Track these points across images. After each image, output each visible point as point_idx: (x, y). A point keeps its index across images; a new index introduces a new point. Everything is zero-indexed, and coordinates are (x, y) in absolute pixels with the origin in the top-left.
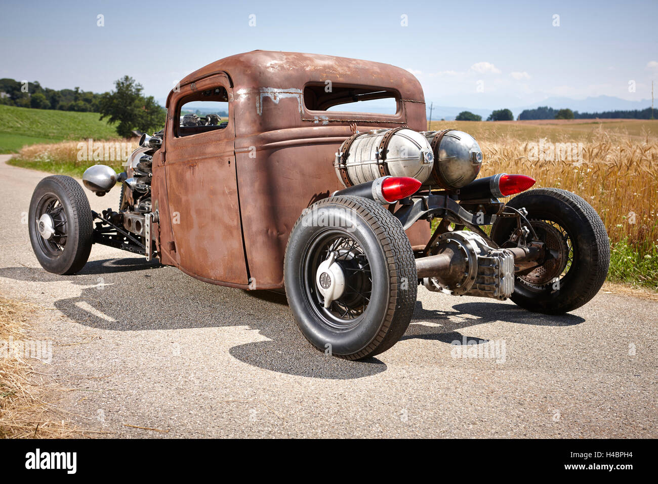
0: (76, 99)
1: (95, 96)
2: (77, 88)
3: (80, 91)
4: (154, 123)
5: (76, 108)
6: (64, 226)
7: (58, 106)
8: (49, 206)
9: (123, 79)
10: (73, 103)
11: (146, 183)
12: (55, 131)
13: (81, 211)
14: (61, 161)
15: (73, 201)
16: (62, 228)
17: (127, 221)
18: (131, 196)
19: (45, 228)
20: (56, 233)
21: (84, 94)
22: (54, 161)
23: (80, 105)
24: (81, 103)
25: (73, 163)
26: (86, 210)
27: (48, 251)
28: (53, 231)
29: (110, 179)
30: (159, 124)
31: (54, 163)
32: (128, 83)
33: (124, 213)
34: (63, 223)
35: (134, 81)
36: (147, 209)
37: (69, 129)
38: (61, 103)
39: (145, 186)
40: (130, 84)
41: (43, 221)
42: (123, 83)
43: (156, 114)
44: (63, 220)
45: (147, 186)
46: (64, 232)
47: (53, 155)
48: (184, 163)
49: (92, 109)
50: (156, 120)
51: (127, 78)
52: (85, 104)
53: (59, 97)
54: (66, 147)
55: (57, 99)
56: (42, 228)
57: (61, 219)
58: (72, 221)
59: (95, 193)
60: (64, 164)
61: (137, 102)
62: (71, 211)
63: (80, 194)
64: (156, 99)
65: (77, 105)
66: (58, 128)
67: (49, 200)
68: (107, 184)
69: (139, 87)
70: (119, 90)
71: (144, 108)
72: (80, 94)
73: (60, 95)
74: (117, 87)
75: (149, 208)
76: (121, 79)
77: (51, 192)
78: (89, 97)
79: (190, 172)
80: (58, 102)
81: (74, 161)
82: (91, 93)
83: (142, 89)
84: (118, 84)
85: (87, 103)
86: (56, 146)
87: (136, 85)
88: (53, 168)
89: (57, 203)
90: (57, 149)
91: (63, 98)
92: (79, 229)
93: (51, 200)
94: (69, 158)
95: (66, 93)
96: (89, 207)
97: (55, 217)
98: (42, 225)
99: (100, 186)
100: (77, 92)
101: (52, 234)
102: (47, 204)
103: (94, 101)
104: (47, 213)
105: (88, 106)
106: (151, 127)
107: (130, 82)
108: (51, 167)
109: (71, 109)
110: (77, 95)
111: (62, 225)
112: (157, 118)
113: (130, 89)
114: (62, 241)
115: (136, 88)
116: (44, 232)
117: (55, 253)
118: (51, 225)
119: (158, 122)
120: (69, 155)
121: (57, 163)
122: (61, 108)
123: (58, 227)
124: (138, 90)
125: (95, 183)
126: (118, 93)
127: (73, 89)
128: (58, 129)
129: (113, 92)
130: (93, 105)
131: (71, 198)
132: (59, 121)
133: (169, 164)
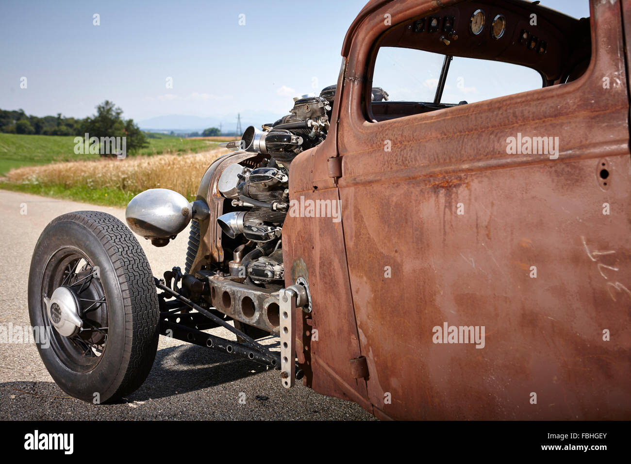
0: (59, 124)
1: (77, 122)
2: (60, 115)
3: (62, 117)
4: (134, 144)
5: (59, 133)
6: (99, 310)
7: (42, 132)
8: (67, 269)
9: (104, 104)
10: (56, 128)
11: (267, 223)
12: (40, 155)
13: (135, 282)
14: (50, 183)
15: (118, 264)
16: (95, 315)
17: (221, 295)
18: (219, 244)
19: (63, 316)
20: (84, 325)
21: (67, 120)
22: (43, 183)
23: (62, 130)
24: (64, 128)
25: (64, 185)
26: (145, 280)
27: (68, 355)
28: (79, 322)
29: (180, 214)
30: (138, 145)
31: (42, 185)
32: (108, 107)
33: (211, 278)
34: (98, 304)
35: (114, 105)
36: (269, 274)
37: (54, 152)
38: (45, 129)
39: (267, 230)
40: (111, 108)
41: (58, 302)
42: (103, 108)
43: (135, 135)
44: (97, 298)
45: (269, 228)
46: (99, 321)
47: (42, 177)
48: (412, 180)
49: (74, 133)
50: (136, 141)
51: (107, 103)
52: (67, 129)
53: (43, 123)
54: (55, 168)
55: (41, 124)
56: (57, 317)
57: (93, 298)
58: (118, 303)
59: (150, 241)
60: (53, 186)
61: (116, 125)
62: (115, 282)
63: (131, 248)
64: (135, 122)
65: (60, 130)
66: (43, 151)
67: (67, 259)
68: (175, 223)
69: (119, 111)
70: (100, 114)
71: (124, 130)
72: (62, 120)
73: (44, 121)
74: (98, 112)
75: (273, 273)
76: (102, 103)
77: (72, 244)
78: (71, 122)
79: (437, 202)
80: (42, 128)
81: (64, 182)
82: (72, 119)
83: (122, 112)
84: (99, 108)
85: (69, 128)
86: (44, 168)
87: (116, 109)
88: (43, 190)
89: (82, 263)
90: (45, 171)
91: (46, 124)
92: (134, 320)
93: (71, 258)
94: (59, 180)
95: (49, 119)
96: (150, 273)
97: (81, 293)
98: (56, 309)
99: (162, 228)
100: (59, 118)
101: (76, 326)
102: (63, 266)
103: (75, 126)
104: (65, 285)
105: (71, 130)
106: (131, 148)
107: (111, 106)
108: (40, 189)
109: (55, 133)
110: (60, 121)
111: (95, 309)
112: (137, 139)
113: (110, 113)
114: (96, 337)
115: (116, 111)
116: (60, 323)
117: (81, 359)
118: (74, 310)
119: (138, 143)
120: (59, 176)
121: (46, 186)
122: (45, 133)
123: (86, 312)
124: (118, 114)
125: (153, 223)
126: (100, 116)
127: (56, 116)
128: (43, 153)
129: (94, 115)
130: (75, 130)
131: (114, 258)
132: (44, 145)
133: (356, 184)
